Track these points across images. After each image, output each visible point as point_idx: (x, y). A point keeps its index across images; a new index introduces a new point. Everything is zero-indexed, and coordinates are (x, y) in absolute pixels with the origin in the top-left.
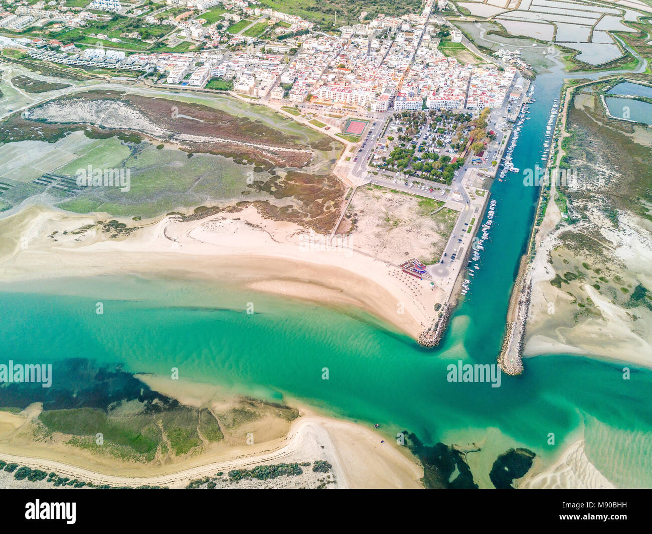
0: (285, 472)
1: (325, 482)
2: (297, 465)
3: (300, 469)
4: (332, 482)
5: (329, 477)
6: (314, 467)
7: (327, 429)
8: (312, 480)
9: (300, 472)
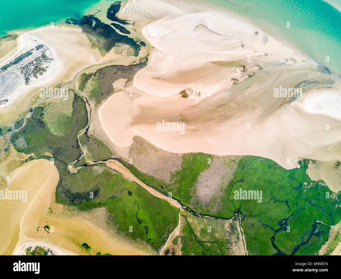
0: (25, 57)
1: (44, 51)
2: (28, 52)
3: (31, 52)
4: (47, 50)
5: (44, 49)
6: (36, 49)
7: (33, 34)
8: (38, 53)
9: (31, 53)
